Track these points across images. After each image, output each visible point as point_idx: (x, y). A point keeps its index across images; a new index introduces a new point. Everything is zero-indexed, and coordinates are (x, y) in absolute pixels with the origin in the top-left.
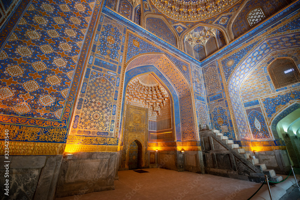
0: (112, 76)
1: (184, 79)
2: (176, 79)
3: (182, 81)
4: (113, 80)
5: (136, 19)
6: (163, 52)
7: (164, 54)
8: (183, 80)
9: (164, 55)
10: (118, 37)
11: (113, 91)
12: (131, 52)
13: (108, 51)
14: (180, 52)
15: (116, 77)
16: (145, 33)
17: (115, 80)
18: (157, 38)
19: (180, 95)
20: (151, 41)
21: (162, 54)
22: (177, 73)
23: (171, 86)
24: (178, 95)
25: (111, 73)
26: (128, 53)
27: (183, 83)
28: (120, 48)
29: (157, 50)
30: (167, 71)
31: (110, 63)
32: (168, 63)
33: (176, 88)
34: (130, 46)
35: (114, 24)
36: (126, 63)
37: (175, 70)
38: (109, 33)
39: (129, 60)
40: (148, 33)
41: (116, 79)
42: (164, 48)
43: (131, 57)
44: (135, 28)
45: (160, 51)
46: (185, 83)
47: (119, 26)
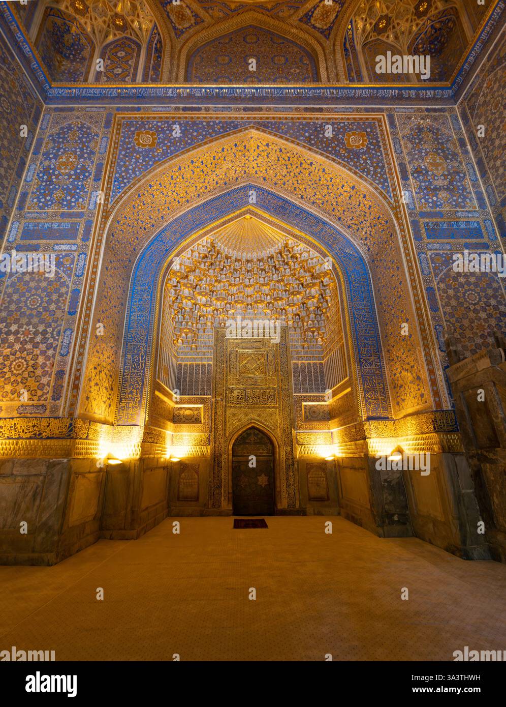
0: (64, 253)
1: (357, 181)
2: (333, 195)
3: (353, 193)
4: (67, 264)
5: (151, 72)
6: (250, 123)
7: (253, 127)
8: (353, 188)
9: (254, 133)
10: (88, 147)
11: (67, 293)
12: (127, 171)
13: (58, 194)
14: (327, 93)
15: (76, 254)
16: (179, 94)
17: (72, 263)
18: (222, 88)
19: (369, 250)
20: (199, 109)
21: (246, 129)
22: (324, 170)
23: (331, 227)
24: (362, 251)
25: (63, 247)
26: (116, 177)
27: (361, 198)
28: (90, 174)
29: (222, 127)
30: (295, 182)
31: (62, 221)
32: (281, 151)
33: (349, 227)
34: (126, 153)
35: (78, 118)
36: (110, 206)
37: (311, 164)
38: (62, 148)
39: (119, 195)
40: (188, 90)
41: (76, 257)
42: (252, 109)
43: (125, 183)
44: (144, 97)
45: (236, 127)
46: (364, 197)
47: (91, 117)
